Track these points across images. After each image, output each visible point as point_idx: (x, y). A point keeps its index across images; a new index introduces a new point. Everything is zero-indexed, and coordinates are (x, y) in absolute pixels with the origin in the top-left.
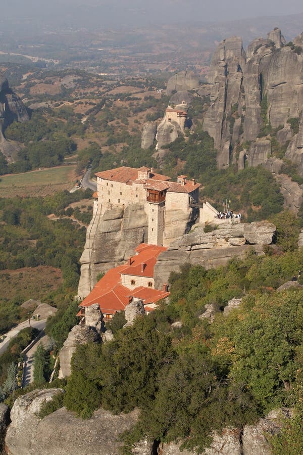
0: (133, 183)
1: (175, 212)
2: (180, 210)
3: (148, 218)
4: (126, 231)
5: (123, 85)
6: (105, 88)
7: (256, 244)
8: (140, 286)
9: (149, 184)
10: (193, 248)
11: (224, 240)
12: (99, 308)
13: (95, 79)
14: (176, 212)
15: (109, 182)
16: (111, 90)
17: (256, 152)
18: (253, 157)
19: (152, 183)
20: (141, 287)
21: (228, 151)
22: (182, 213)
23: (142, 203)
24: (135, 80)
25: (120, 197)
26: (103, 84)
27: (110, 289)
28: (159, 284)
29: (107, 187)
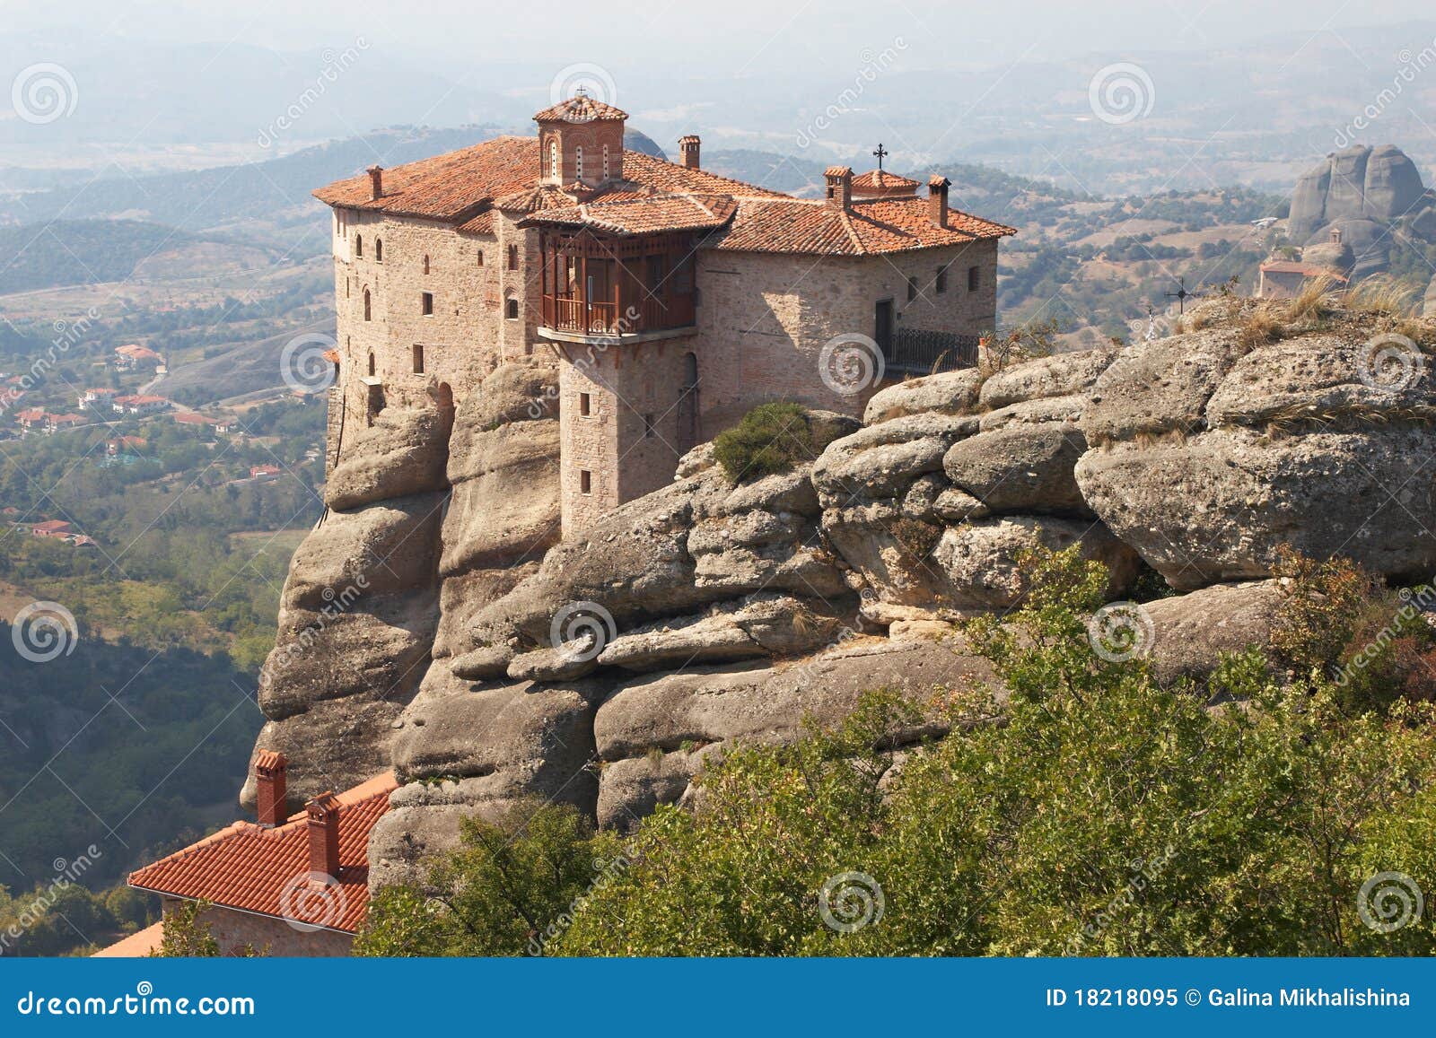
5: (1132, 216)
6: (1066, 226)
13: (1033, 196)
16: (1089, 233)
24: (1180, 199)
26: (1063, 214)
29: (361, 266)
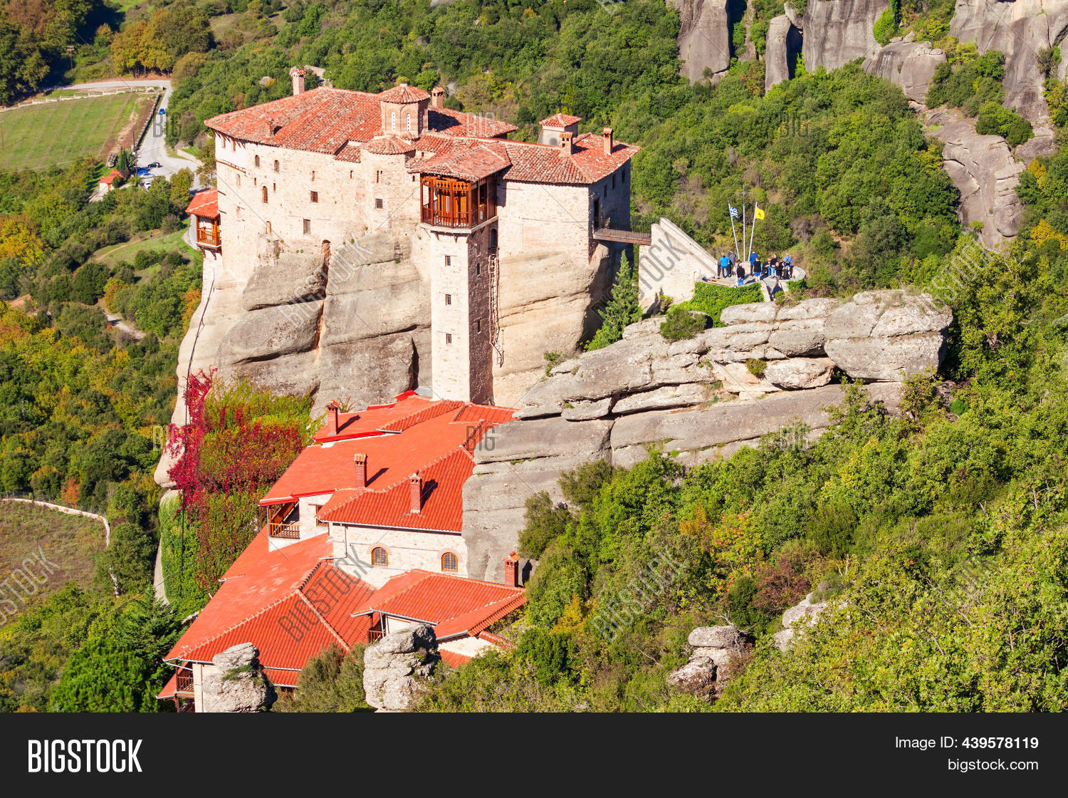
0: (365, 154)
1: (539, 265)
2: (556, 254)
3: (427, 294)
4: (342, 352)
7: (875, 380)
8: (409, 569)
9: (429, 155)
10: (622, 406)
11: (743, 368)
12: (255, 665)
14: (542, 263)
15: (262, 151)
17: (835, 17)
18: (825, 40)
19: (443, 149)
20: (414, 574)
21: (724, 18)
22: (566, 265)
23: (401, 233)
25: (312, 211)
27: (286, 585)
28: (487, 557)
29: (257, 172)
